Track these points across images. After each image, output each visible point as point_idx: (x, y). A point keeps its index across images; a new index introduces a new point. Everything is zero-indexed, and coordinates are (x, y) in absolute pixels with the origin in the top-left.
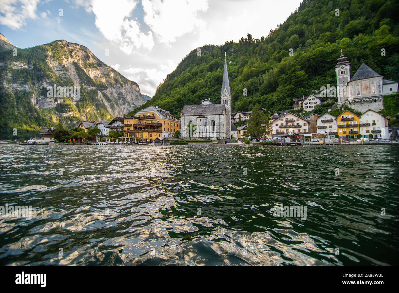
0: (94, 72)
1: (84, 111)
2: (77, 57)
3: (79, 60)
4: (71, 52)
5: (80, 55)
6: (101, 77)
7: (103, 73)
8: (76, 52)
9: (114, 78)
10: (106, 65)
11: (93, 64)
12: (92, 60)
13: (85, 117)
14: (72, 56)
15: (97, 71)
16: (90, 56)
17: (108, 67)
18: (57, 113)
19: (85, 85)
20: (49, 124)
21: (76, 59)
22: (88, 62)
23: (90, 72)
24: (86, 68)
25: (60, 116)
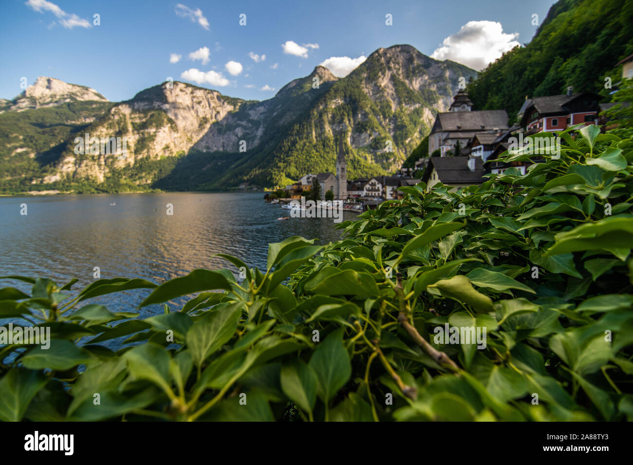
0: (420, 79)
1: (402, 143)
2: (397, 66)
3: (399, 69)
4: (388, 62)
5: (401, 61)
6: (430, 84)
7: (432, 76)
8: (395, 60)
9: (450, 79)
10: (437, 62)
11: (418, 66)
12: (416, 62)
13: (404, 151)
14: (390, 69)
15: (424, 76)
16: (414, 55)
17: (440, 65)
18: (372, 150)
19: (406, 104)
20: (364, 165)
21: (395, 69)
22: (411, 67)
23: (414, 82)
24: (407, 77)
25: (375, 155)
